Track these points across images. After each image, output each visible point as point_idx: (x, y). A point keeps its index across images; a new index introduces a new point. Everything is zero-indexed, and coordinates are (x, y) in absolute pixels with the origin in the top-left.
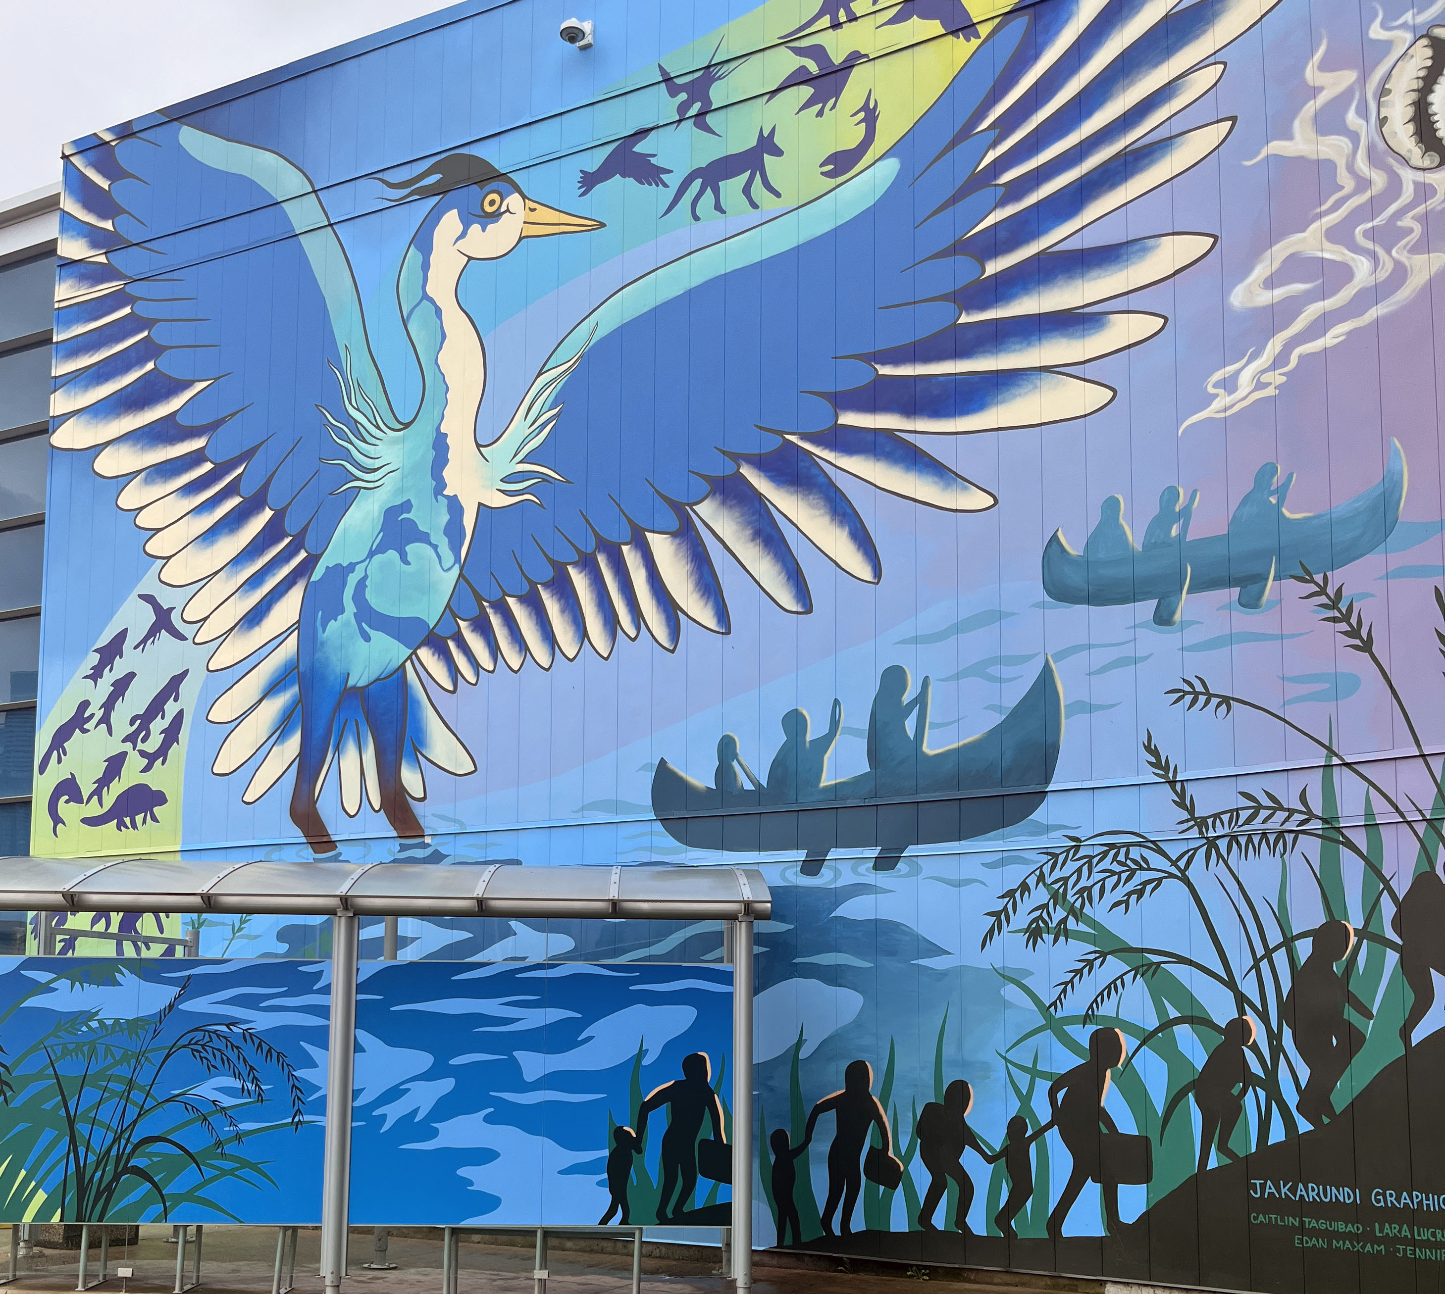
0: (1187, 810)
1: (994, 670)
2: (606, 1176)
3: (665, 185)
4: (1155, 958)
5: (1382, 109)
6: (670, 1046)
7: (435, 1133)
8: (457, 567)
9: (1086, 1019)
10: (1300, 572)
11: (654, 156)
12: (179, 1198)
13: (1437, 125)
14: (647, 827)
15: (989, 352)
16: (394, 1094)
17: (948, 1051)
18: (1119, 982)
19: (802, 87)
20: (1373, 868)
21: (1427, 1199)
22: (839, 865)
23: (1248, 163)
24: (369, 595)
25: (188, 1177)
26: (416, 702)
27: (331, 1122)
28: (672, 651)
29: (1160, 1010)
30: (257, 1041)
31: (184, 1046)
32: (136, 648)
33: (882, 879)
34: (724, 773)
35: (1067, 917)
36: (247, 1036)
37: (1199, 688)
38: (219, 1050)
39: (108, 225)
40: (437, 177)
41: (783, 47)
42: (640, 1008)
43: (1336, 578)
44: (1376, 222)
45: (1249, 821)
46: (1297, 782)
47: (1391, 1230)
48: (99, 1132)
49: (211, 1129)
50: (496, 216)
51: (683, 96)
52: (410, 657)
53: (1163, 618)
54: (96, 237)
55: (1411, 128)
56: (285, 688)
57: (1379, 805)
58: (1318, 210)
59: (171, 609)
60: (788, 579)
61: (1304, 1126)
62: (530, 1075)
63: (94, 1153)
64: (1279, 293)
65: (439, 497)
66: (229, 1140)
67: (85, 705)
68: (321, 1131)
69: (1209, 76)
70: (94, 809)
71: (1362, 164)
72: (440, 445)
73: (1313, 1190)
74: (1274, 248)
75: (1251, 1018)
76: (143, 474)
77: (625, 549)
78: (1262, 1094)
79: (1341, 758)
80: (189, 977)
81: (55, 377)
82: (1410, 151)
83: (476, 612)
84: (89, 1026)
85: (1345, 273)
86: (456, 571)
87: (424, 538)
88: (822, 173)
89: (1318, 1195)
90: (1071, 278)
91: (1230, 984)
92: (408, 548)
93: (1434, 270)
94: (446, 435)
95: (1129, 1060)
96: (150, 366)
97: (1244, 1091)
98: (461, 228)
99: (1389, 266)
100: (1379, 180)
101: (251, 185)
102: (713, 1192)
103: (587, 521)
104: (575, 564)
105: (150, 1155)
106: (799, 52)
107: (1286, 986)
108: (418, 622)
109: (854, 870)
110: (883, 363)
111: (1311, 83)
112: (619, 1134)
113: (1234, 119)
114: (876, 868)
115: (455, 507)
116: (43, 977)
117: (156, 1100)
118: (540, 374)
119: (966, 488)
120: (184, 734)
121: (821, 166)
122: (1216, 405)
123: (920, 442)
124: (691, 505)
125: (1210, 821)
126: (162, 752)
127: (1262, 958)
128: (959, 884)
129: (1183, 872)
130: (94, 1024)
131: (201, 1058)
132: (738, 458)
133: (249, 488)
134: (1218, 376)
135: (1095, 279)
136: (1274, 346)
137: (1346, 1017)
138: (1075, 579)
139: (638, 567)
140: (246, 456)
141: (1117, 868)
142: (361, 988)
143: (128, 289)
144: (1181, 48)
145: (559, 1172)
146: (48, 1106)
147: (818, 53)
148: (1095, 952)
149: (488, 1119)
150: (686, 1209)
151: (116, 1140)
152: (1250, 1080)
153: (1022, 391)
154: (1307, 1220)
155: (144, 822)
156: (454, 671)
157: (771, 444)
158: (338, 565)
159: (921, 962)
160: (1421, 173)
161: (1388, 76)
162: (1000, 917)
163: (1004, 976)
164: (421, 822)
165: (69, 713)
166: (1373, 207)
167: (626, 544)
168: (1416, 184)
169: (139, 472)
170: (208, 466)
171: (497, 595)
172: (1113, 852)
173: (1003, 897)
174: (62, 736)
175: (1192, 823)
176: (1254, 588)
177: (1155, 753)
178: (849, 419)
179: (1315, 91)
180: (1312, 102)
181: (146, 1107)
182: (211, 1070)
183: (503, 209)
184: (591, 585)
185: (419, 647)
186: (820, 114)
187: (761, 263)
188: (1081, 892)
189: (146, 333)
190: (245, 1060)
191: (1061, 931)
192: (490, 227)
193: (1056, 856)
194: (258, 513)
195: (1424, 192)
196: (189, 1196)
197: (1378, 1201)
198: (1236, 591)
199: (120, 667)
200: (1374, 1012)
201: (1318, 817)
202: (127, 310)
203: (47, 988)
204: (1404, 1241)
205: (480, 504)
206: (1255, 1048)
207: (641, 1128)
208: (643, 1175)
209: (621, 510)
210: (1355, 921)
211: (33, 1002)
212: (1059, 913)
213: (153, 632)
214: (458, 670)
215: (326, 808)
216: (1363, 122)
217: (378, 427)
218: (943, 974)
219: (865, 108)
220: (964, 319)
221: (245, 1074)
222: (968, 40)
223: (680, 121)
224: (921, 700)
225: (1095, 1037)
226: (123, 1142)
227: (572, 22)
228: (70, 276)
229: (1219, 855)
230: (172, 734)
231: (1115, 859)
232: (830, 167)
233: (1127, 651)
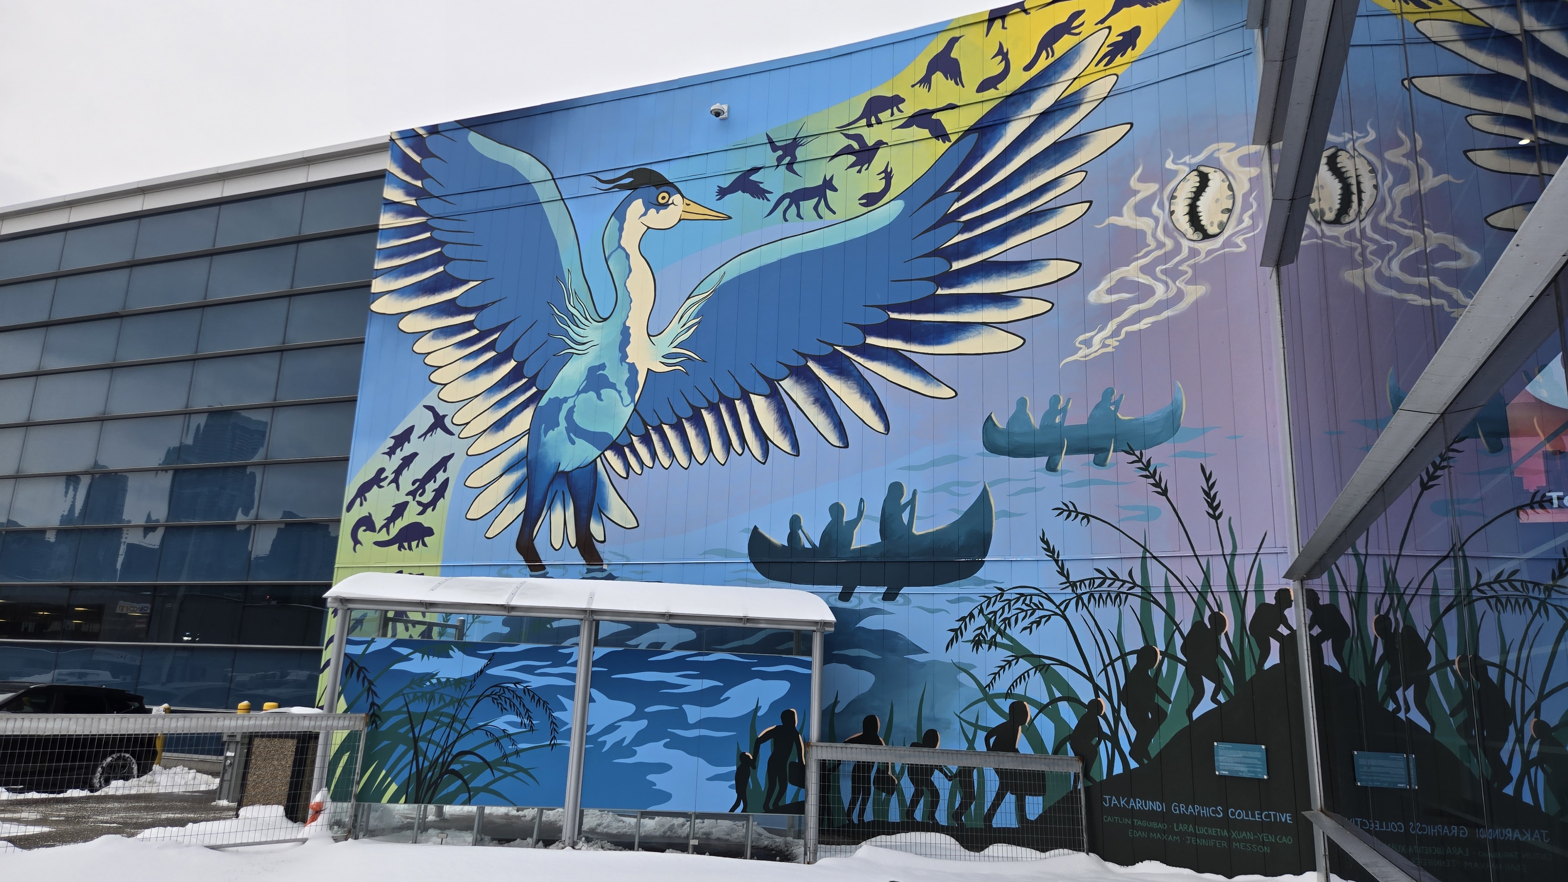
0: (1065, 576)
1: (954, 489)
2: (734, 782)
3: (768, 200)
4: (1047, 662)
5: (1172, 206)
6: (774, 705)
7: (634, 753)
8: (633, 404)
9: (1007, 695)
10: (1127, 449)
11: (762, 183)
12: (478, 790)
13: (1201, 218)
14: (744, 566)
15: (953, 311)
16: (611, 728)
17: (926, 712)
18: (1026, 675)
19: (849, 156)
20: (1170, 616)
21: (1203, 810)
22: (862, 596)
23: (1098, 227)
24: (576, 417)
25: (486, 777)
26: (603, 483)
27: (573, 745)
28: (764, 464)
29: (1050, 692)
30: (531, 694)
31: (488, 696)
32: (419, 437)
33: (887, 606)
34: (793, 537)
35: (996, 634)
36: (526, 690)
37: (1072, 508)
38: (508, 699)
39: (419, 183)
40: (630, 180)
41: (839, 133)
42: (757, 682)
43: (1147, 454)
44: (1167, 266)
45: (1100, 585)
46: (1127, 566)
47: (1183, 827)
48: (432, 747)
49: (501, 748)
50: (666, 206)
51: (780, 153)
52: (600, 456)
53: (1051, 467)
54: (410, 190)
55: (1187, 218)
56: (517, 470)
57: (1173, 581)
58: (1136, 256)
59: (445, 416)
60: (835, 428)
61: (1133, 765)
62: (692, 720)
63: (428, 760)
64: (1115, 297)
65: (623, 363)
66: (511, 754)
67: (382, 470)
68: (568, 749)
69: (1076, 178)
70: (383, 536)
71: (1160, 234)
72: (625, 333)
73: (1139, 803)
74: (1112, 273)
75: (1102, 699)
76: (431, 333)
77: (737, 402)
78: (1109, 745)
79: (1150, 553)
80: (494, 654)
81: (377, 270)
82: (1186, 230)
83: (643, 432)
84: (431, 682)
85: (1151, 292)
86: (632, 407)
87: (613, 386)
88: (860, 204)
89: (1142, 805)
90: (1000, 276)
91: (1090, 679)
92: (602, 391)
93: (1198, 295)
94: (629, 328)
95: (1032, 721)
96: (441, 269)
97: (1099, 743)
98: (643, 210)
99: (1175, 290)
100: (1169, 244)
101: (513, 171)
102: (797, 794)
103: (714, 384)
104: (706, 409)
105: (462, 763)
106: (848, 136)
107: (1122, 682)
108: (606, 435)
109: (871, 600)
110: (893, 312)
111: (1133, 188)
112: (742, 757)
113: (1091, 202)
114: (884, 599)
115: (633, 370)
116: (404, 651)
117: (468, 728)
118: (689, 298)
119: (940, 385)
120: (448, 493)
121: (859, 200)
122: (1081, 353)
123: (913, 357)
124: (778, 381)
125: (1078, 584)
126: (433, 503)
127: (1108, 665)
128: (933, 611)
129: (1063, 612)
130: (434, 681)
131: (498, 703)
132: (806, 356)
133: (502, 347)
134: (1081, 338)
135: (1014, 278)
136: (1112, 326)
137: (1156, 701)
138: (1002, 442)
139: (744, 413)
140: (501, 328)
141: (1025, 607)
142: (595, 664)
143: (430, 223)
144: (1063, 160)
145: (707, 779)
146: (402, 730)
147: (859, 138)
148: (1012, 656)
149: (666, 746)
150: (780, 804)
151: (443, 752)
152: (1103, 736)
153: (972, 334)
154: (1135, 820)
155: (417, 546)
156: (628, 466)
157: (826, 350)
158: (557, 398)
159: (910, 657)
160: (1192, 242)
161: (1175, 189)
162: (957, 633)
163: (959, 668)
164: (601, 555)
165: (371, 475)
166: (1166, 258)
167: (738, 400)
168: (1190, 248)
169: (430, 331)
170: (475, 332)
171: (657, 423)
172: (1022, 598)
173: (958, 621)
174: (365, 489)
175: (1068, 584)
176: (1101, 455)
177: (1047, 543)
178: (872, 340)
179: (1136, 192)
180: (1133, 198)
181: (463, 732)
182: (503, 711)
183: (670, 202)
184: (715, 421)
185: (606, 450)
186: (859, 171)
187: (823, 249)
188: (1004, 620)
189: (439, 250)
190: (524, 705)
191: (993, 643)
192: (661, 211)
193: (989, 598)
194: (506, 363)
195: (1194, 253)
196: (486, 789)
197: (1175, 810)
198: (1092, 456)
199: (408, 449)
200: (1172, 699)
201: (1138, 586)
202: (428, 235)
203: (406, 658)
204: (1191, 834)
205: (648, 369)
206: (1105, 717)
207: (756, 753)
208: (756, 782)
209: (736, 380)
210: (1160, 647)
211: (397, 667)
212: (992, 632)
213: (432, 429)
214: (629, 465)
215: (540, 544)
216: (1160, 212)
217: (587, 319)
218: (923, 665)
219: (885, 171)
220: (940, 292)
221: (523, 713)
222: (944, 142)
223: (778, 166)
224: (912, 502)
225: (1012, 706)
226: (447, 754)
227: (716, 106)
228: (391, 211)
229: (1083, 604)
230: (440, 493)
231: (1024, 602)
232: (864, 201)
233: (1031, 484)
